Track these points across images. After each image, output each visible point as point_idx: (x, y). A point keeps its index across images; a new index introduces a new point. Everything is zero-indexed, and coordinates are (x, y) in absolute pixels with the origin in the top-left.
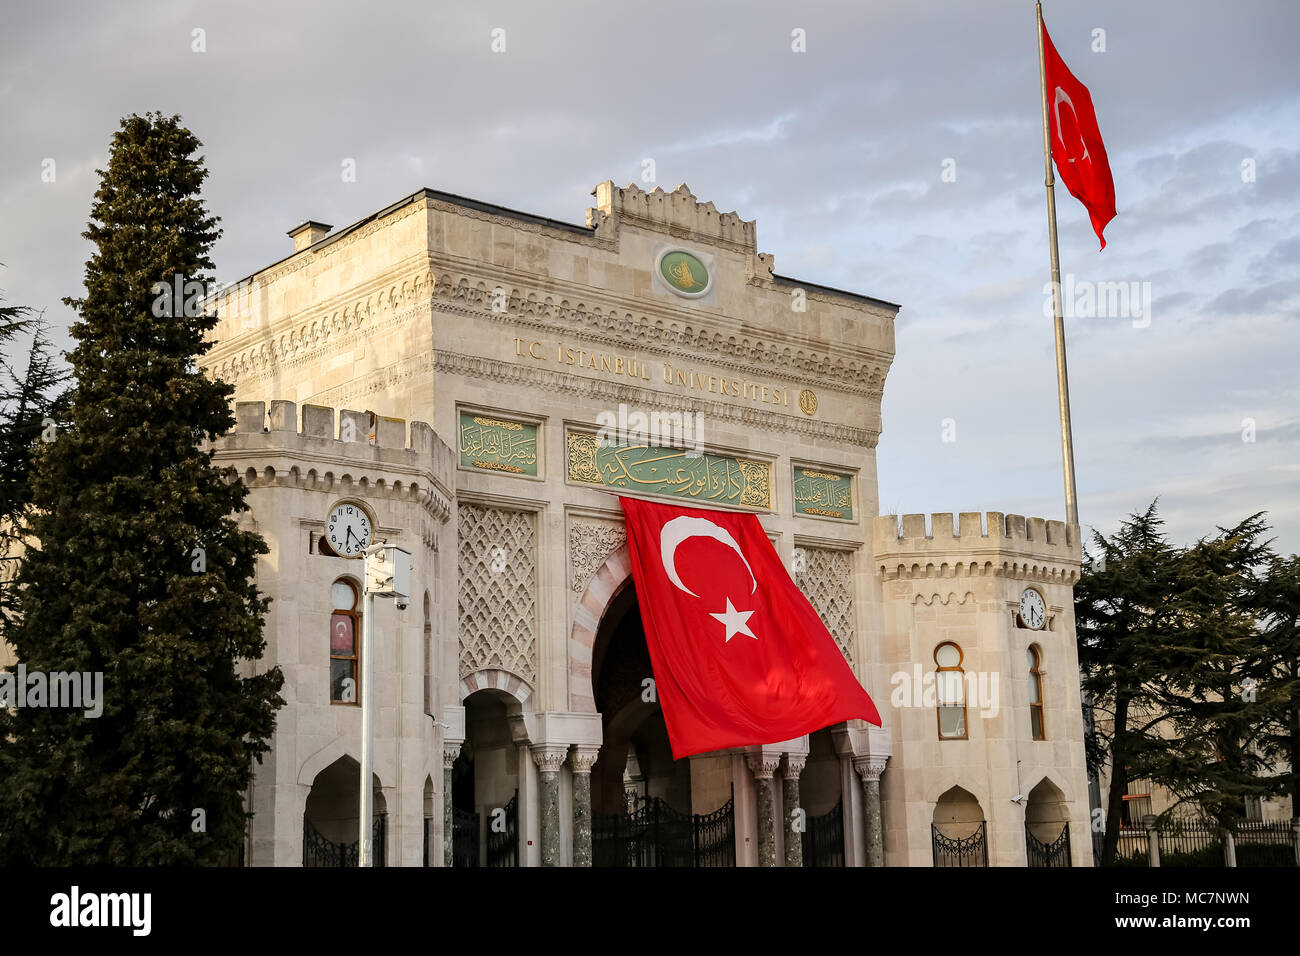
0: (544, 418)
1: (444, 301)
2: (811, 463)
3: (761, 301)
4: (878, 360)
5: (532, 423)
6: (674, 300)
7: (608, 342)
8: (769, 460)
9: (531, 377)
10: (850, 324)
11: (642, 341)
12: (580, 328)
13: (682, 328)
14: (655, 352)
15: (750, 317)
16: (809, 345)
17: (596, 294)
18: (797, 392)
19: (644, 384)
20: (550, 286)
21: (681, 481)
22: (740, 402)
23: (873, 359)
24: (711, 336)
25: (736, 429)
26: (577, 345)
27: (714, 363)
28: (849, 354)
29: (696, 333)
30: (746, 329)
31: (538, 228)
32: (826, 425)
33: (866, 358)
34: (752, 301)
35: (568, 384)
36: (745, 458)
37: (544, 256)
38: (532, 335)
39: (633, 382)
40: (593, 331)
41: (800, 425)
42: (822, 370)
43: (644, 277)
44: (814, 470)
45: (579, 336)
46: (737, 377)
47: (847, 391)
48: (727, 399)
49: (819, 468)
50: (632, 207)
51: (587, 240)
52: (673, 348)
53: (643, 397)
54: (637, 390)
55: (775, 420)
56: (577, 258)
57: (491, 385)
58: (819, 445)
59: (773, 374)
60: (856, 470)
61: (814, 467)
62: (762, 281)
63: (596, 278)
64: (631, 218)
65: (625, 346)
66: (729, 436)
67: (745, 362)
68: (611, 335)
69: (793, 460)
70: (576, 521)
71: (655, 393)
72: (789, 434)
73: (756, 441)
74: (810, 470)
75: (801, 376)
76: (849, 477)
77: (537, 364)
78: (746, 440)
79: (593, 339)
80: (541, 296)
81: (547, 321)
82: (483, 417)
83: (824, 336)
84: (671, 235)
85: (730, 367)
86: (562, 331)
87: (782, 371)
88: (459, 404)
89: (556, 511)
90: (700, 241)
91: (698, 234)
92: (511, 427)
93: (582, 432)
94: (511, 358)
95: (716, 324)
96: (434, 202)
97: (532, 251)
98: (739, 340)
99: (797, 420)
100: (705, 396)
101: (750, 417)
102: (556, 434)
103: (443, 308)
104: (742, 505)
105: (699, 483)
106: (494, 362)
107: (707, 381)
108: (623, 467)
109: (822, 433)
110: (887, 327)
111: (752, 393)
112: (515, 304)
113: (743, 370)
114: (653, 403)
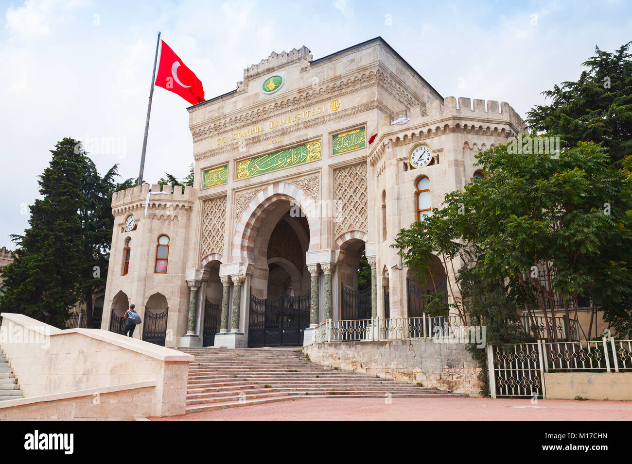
0: (228, 162)
1: (196, 139)
2: (340, 130)
3: (306, 76)
4: (370, 68)
5: (225, 165)
6: (269, 96)
7: (248, 125)
8: (319, 138)
9: (223, 150)
10: (353, 60)
11: (260, 118)
12: (238, 125)
13: (273, 105)
14: (265, 119)
15: (301, 85)
16: (331, 81)
17: (240, 111)
18: (329, 104)
19: (260, 133)
20: (225, 117)
21: (280, 163)
22: (302, 120)
23: (367, 69)
24: (285, 102)
25: (302, 132)
26: (238, 131)
27: (290, 111)
28: (353, 74)
29: (279, 104)
30: (300, 91)
31: (220, 100)
32: (345, 110)
33: (363, 70)
34: (302, 78)
35: (235, 146)
36: (308, 142)
37: (223, 107)
38: (224, 135)
39: (258, 135)
40: (243, 123)
41: (332, 117)
42: (340, 88)
43: (257, 95)
44: (344, 133)
45: (238, 128)
46: (300, 111)
47: (357, 90)
48: (296, 123)
49: (345, 131)
50: (252, 73)
51: (236, 94)
52: (272, 114)
53: (262, 138)
54: (259, 137)
55: (319, 120)
56: (234, 102)
57: (212, 158)
58: (343, 121)
59: (317, 102)
60: (366, 123)
61: (343, 131)
62: (306, 68)
63: (240, 105)
64: (252, 77)
65: (255, 123)
66: (299, 136)
67: (303, 104)
68: (248, 122)
69: (330, 133)
70: (237, 194)
71: (265, 134)
72: (328, 123)
73: (310, 133)
74: (342, 133)
75: (331, 96)
76: (364, 127)
77: (224, 145)
78: (307, 135)
79: (243, 126)
80: (223, 121)
81: (227, 129)
82: (211, 170)
83: (338, 74)
84: (268, 73)
85: (297, 109)
86: (232, 129)
87: (321, 99)
88: (202, 169)
89: (229, 193)
90: (280, 68)
91: (277, 67)
92: (220, 169)
93: (242, 161)
94: (217, 147)
95: (287, 96)
96: (190, 110)
97: (219, 109)
98: (298, 97)
99: (330, 115)
100: (286, 126)
101: (307, 125)
102: (231, 165)
103: (197, 141)
104: (307, 162)
105: (288, 160)
106: (210, 151)
107: (287, 120)
108: (257, 167)
109: (344, 115)
110: (374, 50)
111: (307, 115)
112: (216, 128)
113: (303, 107)
114: (265, 138)
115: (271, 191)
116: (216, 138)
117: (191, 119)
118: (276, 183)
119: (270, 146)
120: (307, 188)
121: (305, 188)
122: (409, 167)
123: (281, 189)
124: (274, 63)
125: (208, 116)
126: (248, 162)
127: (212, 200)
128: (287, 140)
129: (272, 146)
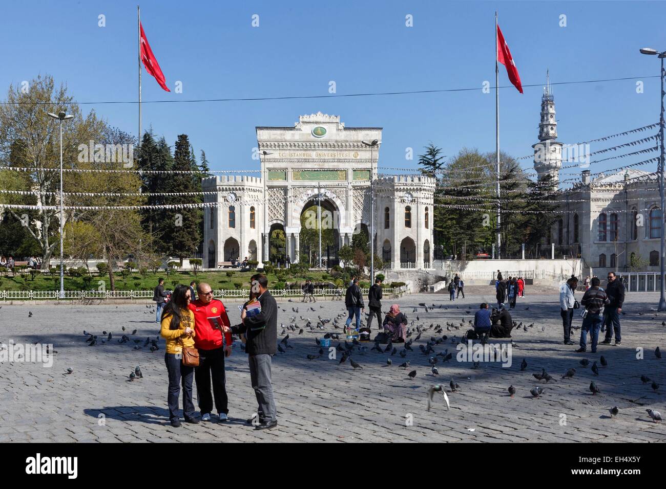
0: (287, 168)
1: (262, 148)
3: (340, 134)
6: (317, 138)
7: (302, 150)
8: (346, 170)
9: (283, 160)
10: (368, 135)
11: (310, 148)
12: (294, 148)
13: (320, 144)
14: (313, 150)
15: (338, 138)
16: (355, 142)
17: (297, 141)
18: (353, 153)
19: (310, 158)
20: (286, 141)
22: (336, 157)
24: (327, 144)
25: (336, 164)
26: (294, 152)
27: (330, 150)
29: (323, 144)
30: (336, 142)
32: (361, 159)
34: (338, 134)
35: (291, 160)
36: (339, 170)
37: (284, 135)
38: (284, 152)
39: (308, 158)
40: (298, 148)
41: (354, 161)
42: (359, 146)
43: (309, 135)
45: (294, 150)
46: (336, 152)
47: (368, 150)
48: (333, 158)
49: (360, 169)
50: (305, 120)
51: (294, 130)
52: (318, 149)
53: (310, 160)
55: (346, 160)
56: (292, 134)
57: (274, 163)
58: (360, 164)
59: (346, 150)
60: (372, 169)
62: (341, 130)
63: (297, 137)
64: (305, 122)
65: (306, 150)
66: (334, 166)
68: (302, 148)
69: (353, 169)
70: (295, 189)
71: (313, 159)
72: (351, 163)
73: (341, 166)
74: (358, 170)
75: (354, 149)
76: (370, 170)
77: (283, 157)
78: (339, 166)
79: (298, 150)
80: (284, 143)
81: (287, 148)
82: (273, 170)
83: (359, 139)
84: (316, 124)
85: (334, 150)
86: (291, 150)
87: (348, 149)
88: (267, 168)
89: (289, 187)
90: (324, 124)
91: (323, 122)
92: (280, 171)
93: (296, 169)
94: (279, 157)
95: (329, 142)
97: (281, 134)
98: (335, 144)
99: (353, 159)
100: (326, 157)
101: (339, 161)
102: (289, 171)
104: (338, 181)
105: (327, 177)
106: (274, 159)
107: (327, 154)
109: (360, 161)
110: (379, 133)
111: (338, 155)
112: (279, 146)
113: (337, 150)
114: (313, 161)
115: (316, 191)
116: (278, 152)
118: (319, 188)
119: (316, 166)
120: (338, 195)
122: (403, 201)
123: (323, 191)
124: (321, 119)
125: (273, 137)
126: (300, 172)
127: (274, 188)
128: (327, 166)
129: (316, 167)
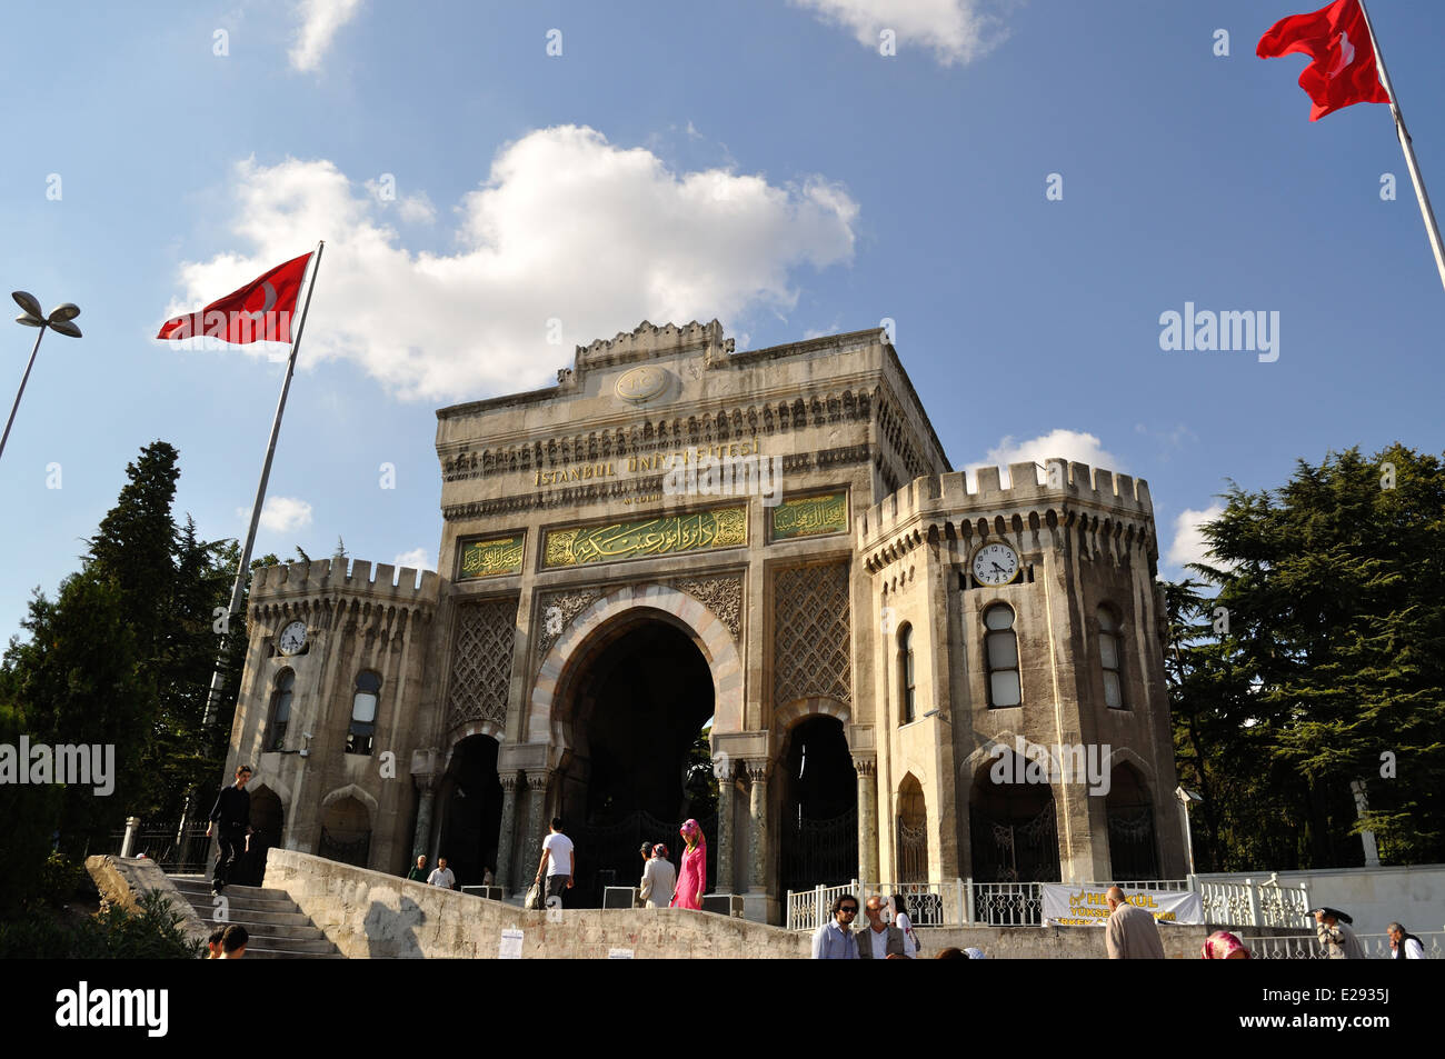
0: (525, 530)
1: (452, 474)
2: (792, 493)
3: (719, 379)
4: (861, 381)
5: (518, 535)
7: (580, 459)
8: (744, 503)
9: (514, 504)
11: (609, 448)
12: (554, 457)
13: (641, 425)
14: (621, 452)
15: (711, 396)
16: (776, 396)
17: (562, 429)
19: (607, 480)
20: (525, 437)
21: (651, 543)
23: (856, 382)
24: (670, 423)
26: (554, 470)
27: (679, 443)
28: (826, 387)
29: (655, 425)
30: (704, 406)
32: (804, 455)
33: (847, 384)
34: (712, 382)
35: (543, 500)
36: (717, 509)
39: (601, 482)
40: (569, 455)
43: (605, 402)
44: (799, 498)
45: (555, 463)
46: (703, 446)
49: (802, 496)
50: (594, 355)
51: (556, 393)
52: (637, 444)
53: (610, 490)
54: (603, 486)
57: (485, 519)
58: (798, 475)
59: (741, 433)
60: (848, 486)
61: (797, 495)
62: (721, 363)
63: (561, 418)
64: (594, 364)
65: (596, 456)
67: (710, 432)
68: (581, 453)
70: (546, 598)
71: (620, 483)
74: (794, 500)
75: (773, 424)
76: (844, 493)
77: (517, 493)
79: (567, 460)
80: (519, 446)
81: (527, 461)
82: (481, 541)
83: (791, 383)
84: (632, 363)
85: (695, 441)
86: (539, 464)
87: (750, 427)
88: (461, 539)
89: (526, 594)
90: (661, 355)
91: (654, 353)
92: (503, 542)
93: (558, 530)
94: (500, 495)
95: (676, 412)
97: (511, 418)
98: (698, 418)
102: (533, 539)
103: (450, 479)
104: (712, 548)
105: (669, 541)
106: (483, 503)
108: (596, 547)
109: (802, 465)
110: (871, 352)
111: (714, 454)
112: (501, 458)
113: (709, 438)
114: (619, 492)
115: (624, 603)
116: (500, 478)
117: (441, 433)
118: (641, 582)
119: (627, 507)
120: (713, 602)
121: (709, 601)
122: (969, 583)
123: (654, 599)
124: (646, 343)
125: (483, 433)
126: (574, 535)
127: (478, 605)
128: (668, 500)
129: (632, 508)
